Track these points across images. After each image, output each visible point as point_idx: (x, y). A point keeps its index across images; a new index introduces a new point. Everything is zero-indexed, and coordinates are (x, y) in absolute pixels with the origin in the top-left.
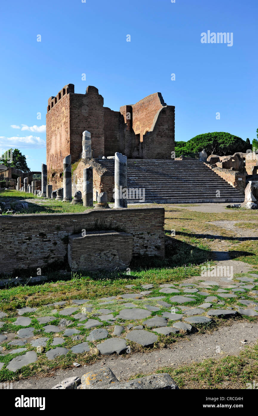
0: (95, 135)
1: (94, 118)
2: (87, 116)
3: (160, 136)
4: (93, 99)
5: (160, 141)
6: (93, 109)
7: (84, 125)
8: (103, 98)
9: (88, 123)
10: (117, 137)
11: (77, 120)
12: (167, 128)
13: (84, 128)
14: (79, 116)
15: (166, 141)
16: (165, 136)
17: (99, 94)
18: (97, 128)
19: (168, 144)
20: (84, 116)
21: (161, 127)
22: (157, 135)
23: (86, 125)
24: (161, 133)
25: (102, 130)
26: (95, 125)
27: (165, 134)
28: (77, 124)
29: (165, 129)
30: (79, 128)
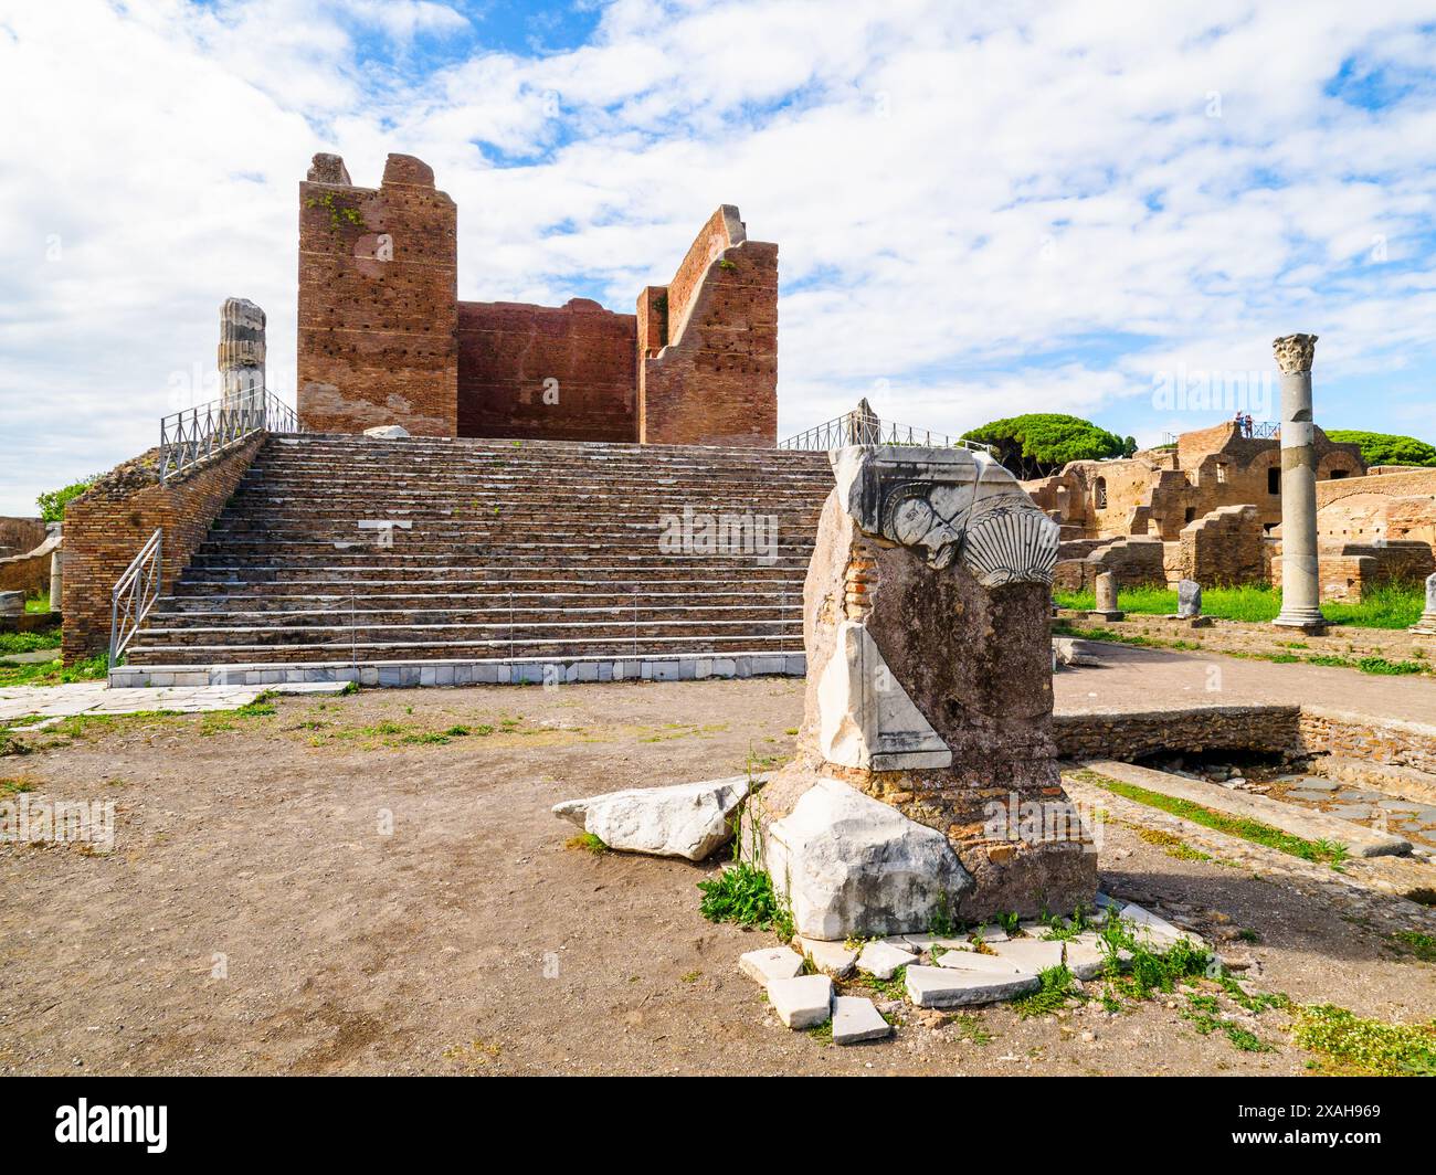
0: (414, 356)
1: (410, 285)
2: (382, 280)
3: (711, 364)
4: (406, 207)
5: (712, 385)
6: (406, 250)
7: (365, 315)
8: (456, 205)
9: (382, 307)
10: (625, 402)
11: (335, 294)
12: (744, 333)
13: (367, 326)
14: (341, 276)
15: (737, 388)
16: (731, 368)
17: (437, 189)
18: (427, 329)
19: (747, 401)
20: (364, 277)
21: (717, 327)
22: (699, 361)
23: (375, 314)
24: (716, 356)
25: (449, 337)
26: (415, 316)
27: (734, 357)
28: (332, 310)
29: (732, 338)
30: (342, 325)
